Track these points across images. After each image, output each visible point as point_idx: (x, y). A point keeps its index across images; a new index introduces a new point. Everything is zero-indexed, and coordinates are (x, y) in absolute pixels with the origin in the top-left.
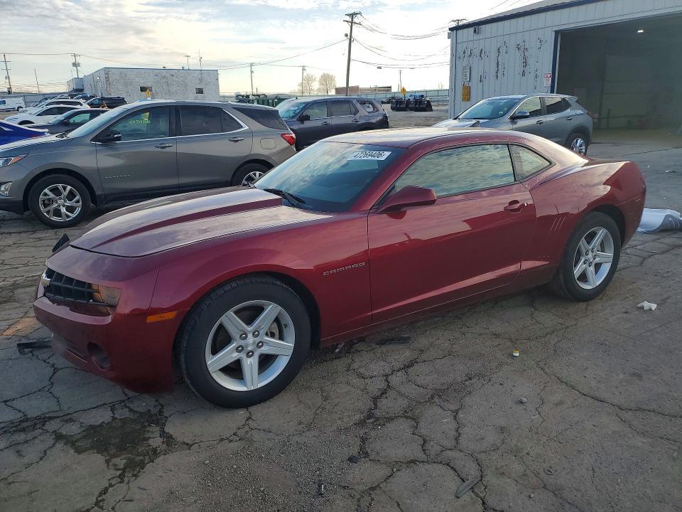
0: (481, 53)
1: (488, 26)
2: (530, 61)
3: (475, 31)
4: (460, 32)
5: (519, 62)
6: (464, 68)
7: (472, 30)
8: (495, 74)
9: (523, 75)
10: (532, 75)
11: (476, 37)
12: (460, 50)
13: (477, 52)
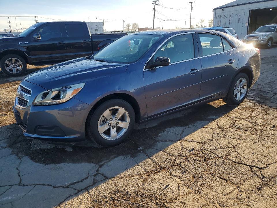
0: (224, 16)
1: (227, 8)
2: (241, 19)
3: (222, 10)
4: (217, 10)
5: (237, 19)
6: (218, 21)
7: (221, 9)
8: (229, 23)
9: (239, 23)
10: (242, 23)
11: (223, 11)
12: (217, 16)
13: (223, 16)
